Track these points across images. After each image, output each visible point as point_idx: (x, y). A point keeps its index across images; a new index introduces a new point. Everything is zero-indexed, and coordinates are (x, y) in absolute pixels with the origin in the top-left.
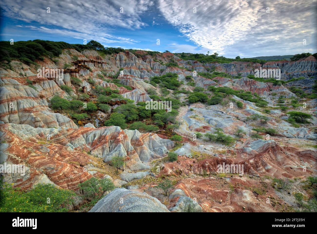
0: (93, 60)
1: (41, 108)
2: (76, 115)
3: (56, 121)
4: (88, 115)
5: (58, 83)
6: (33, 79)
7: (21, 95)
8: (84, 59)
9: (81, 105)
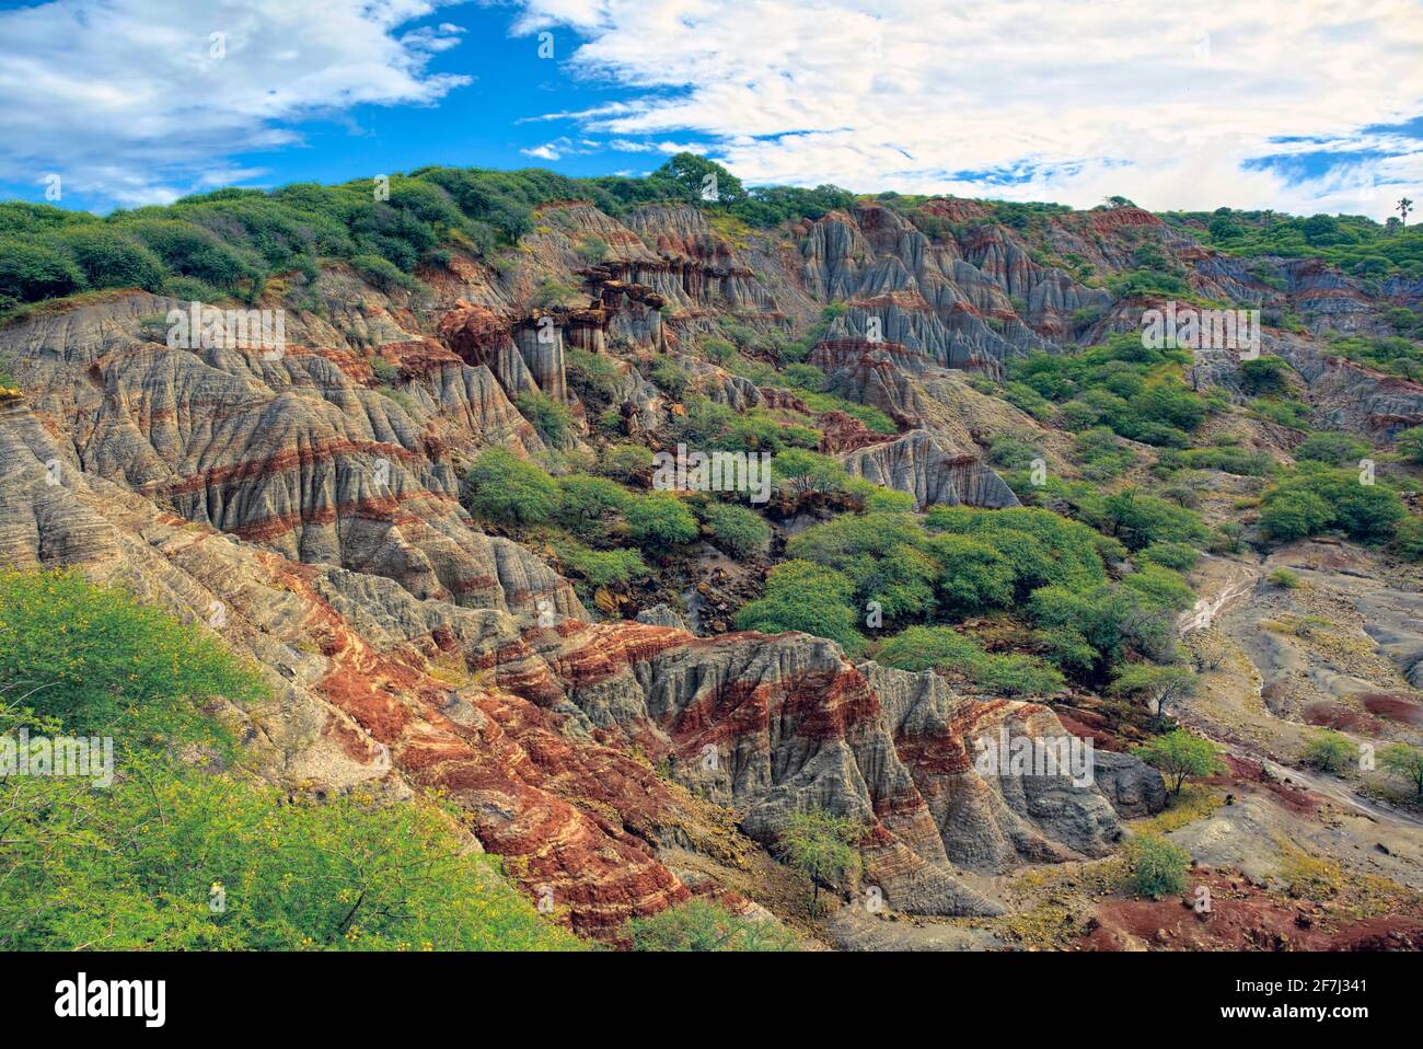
0: (679, 260)
1: (431, 505)
2: (588, 559)
3: (494, 576)
4: (646, 564)
5: (508, 380)
6: (401, 361)
7: (354, 434)
8: (636, 251)
9: (615, 505)
